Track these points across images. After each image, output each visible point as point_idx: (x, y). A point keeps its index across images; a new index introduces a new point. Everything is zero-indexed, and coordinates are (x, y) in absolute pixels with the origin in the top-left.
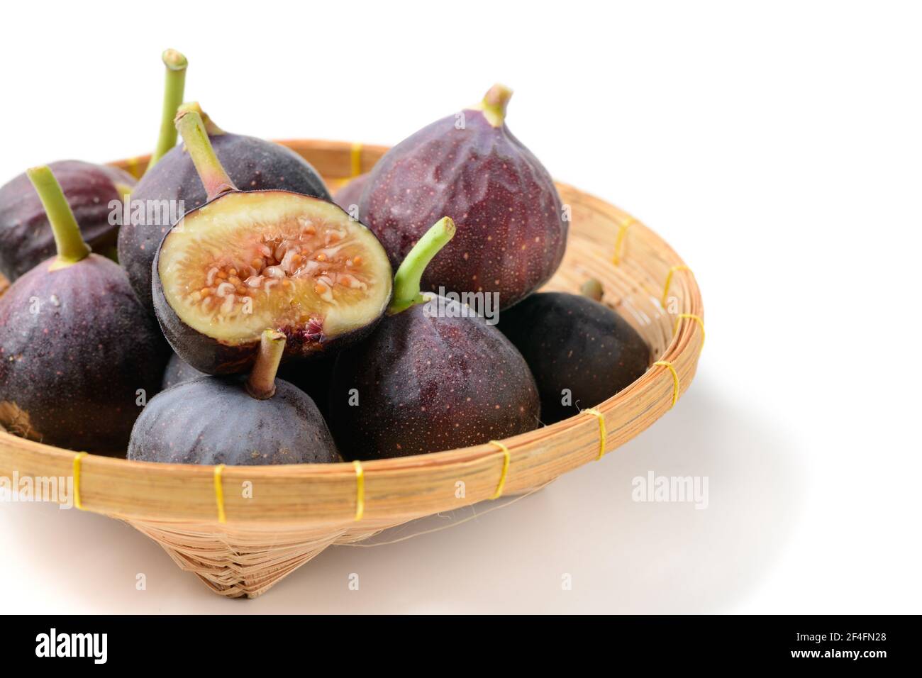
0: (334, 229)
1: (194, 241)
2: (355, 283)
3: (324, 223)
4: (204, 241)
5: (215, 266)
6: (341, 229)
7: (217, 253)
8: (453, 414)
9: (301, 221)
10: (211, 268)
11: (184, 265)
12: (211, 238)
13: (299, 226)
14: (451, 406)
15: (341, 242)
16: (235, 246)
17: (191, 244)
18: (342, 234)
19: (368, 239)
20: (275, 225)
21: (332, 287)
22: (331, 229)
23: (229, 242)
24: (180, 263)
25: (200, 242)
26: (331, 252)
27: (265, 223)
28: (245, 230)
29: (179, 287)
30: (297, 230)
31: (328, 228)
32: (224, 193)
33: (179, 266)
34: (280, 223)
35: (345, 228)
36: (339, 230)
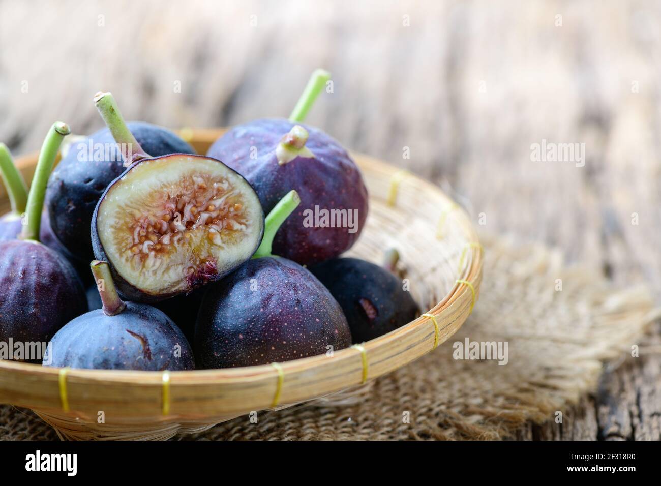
0: (219, 182)
1: (119, 207)
2: (237, 226)
3: (211, 178)
4: (127, 206)
5: (138, 225)
6: (224, 182)
7: (138, 214)
8: (283, 315)
9: (195, 179)
10: (135, 228)
11: (115, 228)
12: (132, 203)
13: (193, 183)
14: (283, 310)
15: (225, 192)
16: (149, 206)
17: (117, 210)
18: (225, 186)
19: (244, 187)
20: (176, 184)
21: (220, 233)
22: (217, 182)
23: (145, 204)
24: (112, 226)
25: (124, 207)
26: (218, 202)
27: (169, 184)
28: (155, 192)
29: (116, 246)
30: (192, 186)
31: (214, 182)
32: (137, 162)
33: (113, 230)
34: (180, 182)
35: (227, 180)
36: (222, 183)
